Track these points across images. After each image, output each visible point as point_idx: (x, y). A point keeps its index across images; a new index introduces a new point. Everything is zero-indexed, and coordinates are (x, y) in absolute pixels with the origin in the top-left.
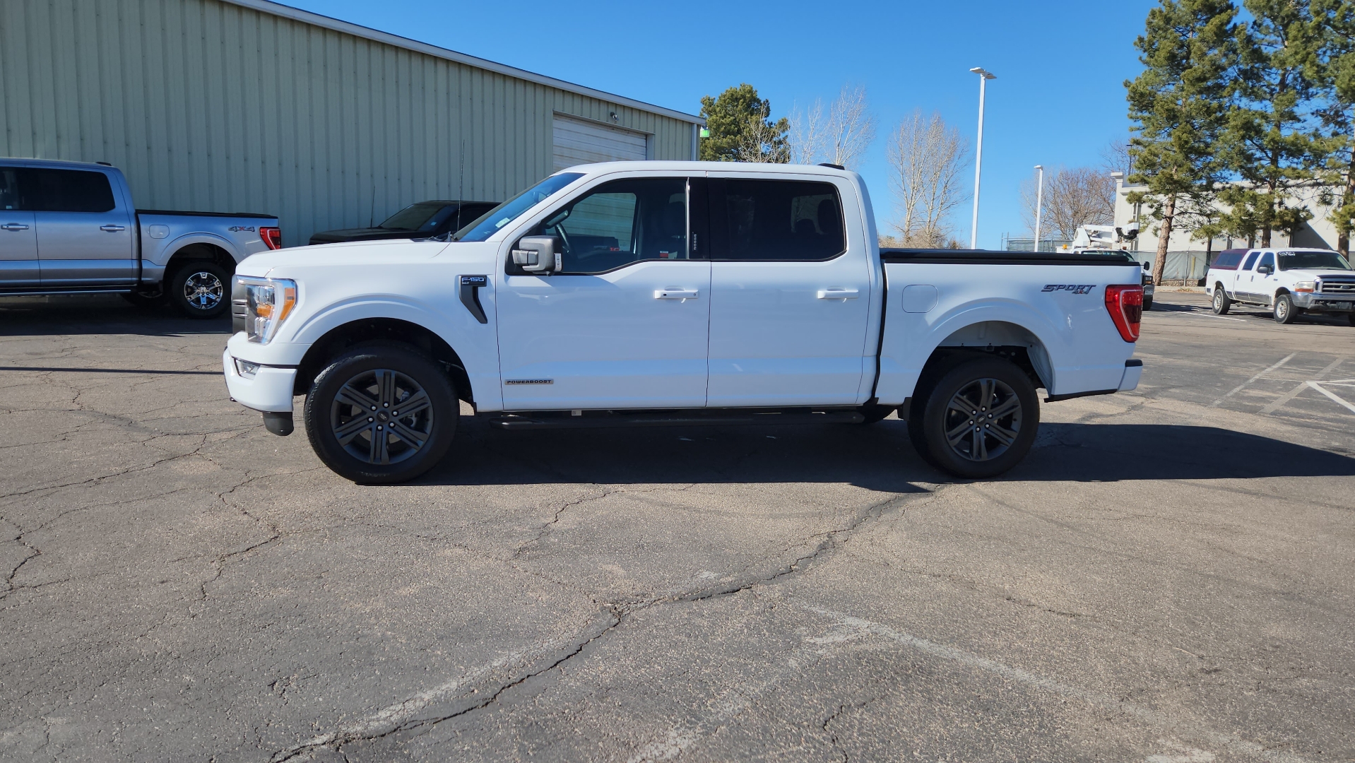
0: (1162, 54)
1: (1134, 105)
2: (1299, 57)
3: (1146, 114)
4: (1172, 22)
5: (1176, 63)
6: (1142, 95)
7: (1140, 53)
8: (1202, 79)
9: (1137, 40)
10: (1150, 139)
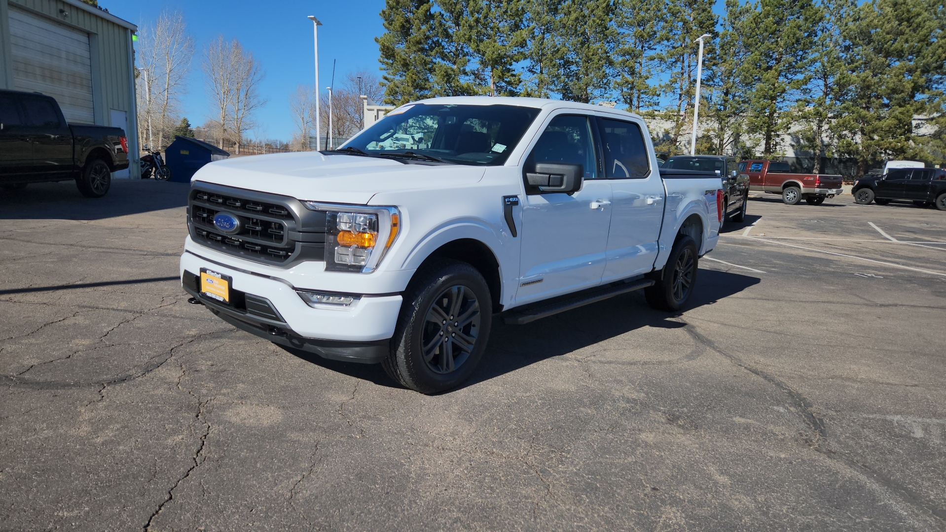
0: (397, 24)
1: (383, 54)
2: (467, 36)
3: (391, 61)
4: (400, 4)
6: (388, 48)
7: (383, 21)
8: (419, 43)
9: (381, 12)
10: (392, 77)
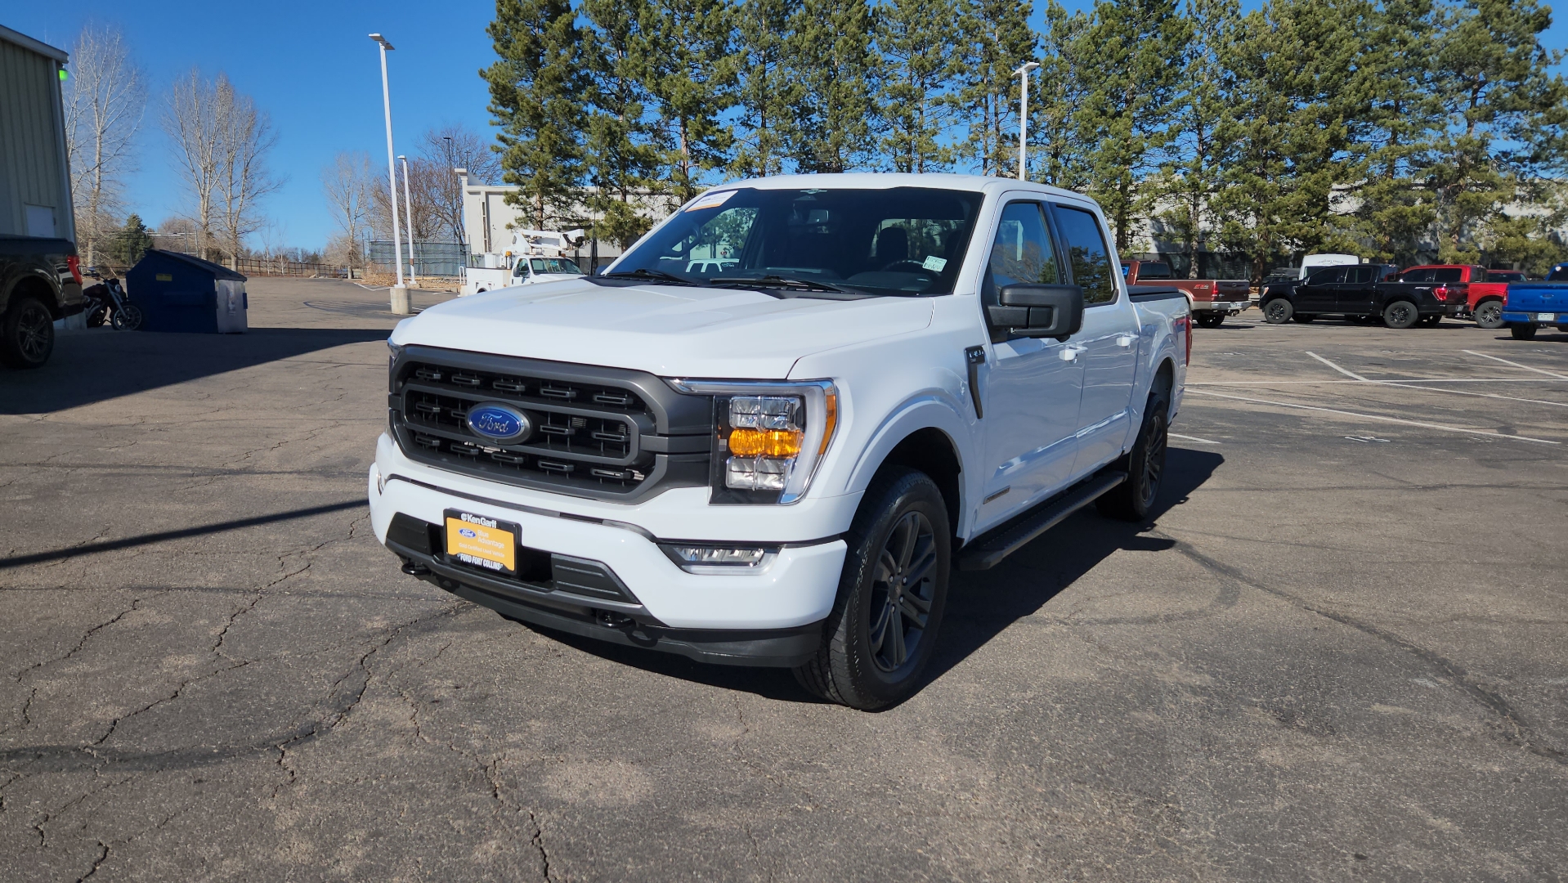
0: (518, 47)
1: (496, 98)
2: (639, 69)
3: (510, 110)
4: (521, 14)
5: (532, 58)
6: (504, 88)
7: (492, 42)
8: (559, 79)
9: (489, 27)
10: (514, 137)
